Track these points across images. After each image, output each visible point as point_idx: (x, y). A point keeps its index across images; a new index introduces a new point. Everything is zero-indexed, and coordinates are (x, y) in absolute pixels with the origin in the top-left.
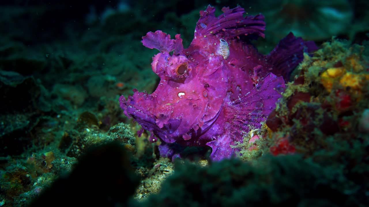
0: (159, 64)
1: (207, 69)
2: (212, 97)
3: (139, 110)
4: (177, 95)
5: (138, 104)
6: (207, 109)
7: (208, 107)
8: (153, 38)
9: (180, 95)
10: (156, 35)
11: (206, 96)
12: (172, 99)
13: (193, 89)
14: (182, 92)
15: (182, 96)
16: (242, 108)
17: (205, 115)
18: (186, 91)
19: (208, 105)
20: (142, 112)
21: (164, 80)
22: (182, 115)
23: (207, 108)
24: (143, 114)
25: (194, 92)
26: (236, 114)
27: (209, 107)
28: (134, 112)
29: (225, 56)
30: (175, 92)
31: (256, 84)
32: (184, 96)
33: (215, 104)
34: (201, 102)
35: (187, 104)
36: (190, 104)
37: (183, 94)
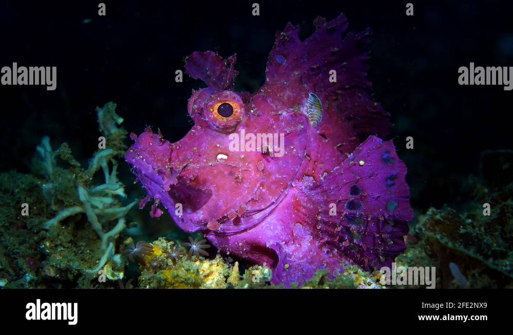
1: (273, 129)
2: (270, 174)
3: (141, 157)
4: (215, 156)
6: (257, 190)
7: (261, 188)
9: (220, 158)
11: (261, 169)
12: (205, 161)
17: (252, 199)
19: (262, 185)
20: (144, 160)
21: (198, 126)
22: (214, 187)
23: (259, 188)
24: (147, 164)
25: (243, 159)
27: (263, 188)
28: (133, 159)
29: (312, 120)
30: (213, 152)
32: (225, 159)
33: (273, 187)
34: (251, 177)
35: (226, 173)
36: (231, 174)
37: (225, 157)
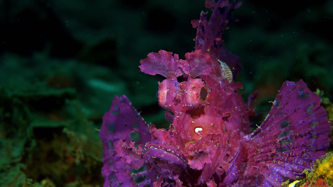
0: (170, 93)
2: (231, 131)
4: (194, 130)
5: (165, 143)
6: (227, 147)
8: (156, 60)
9: (198, 131)
10: (159, 57)
11: (224, 130)
12: (190, 137)
13: (211, 123)
14: (199, 127)
15: (199, 132)
16: (263, 137)
18: (203, 126)
19: (228, 142)
20: (173, 152)
21: (180, 112)
23: (227, 145)
25: (213, 126)
26: (258, 147)
27: (229, 144)
28: (162, 154)
30: (191, 128)
31: (274, 101)
32: (202, 131)
34: (222, 138)
37: (200, 129)
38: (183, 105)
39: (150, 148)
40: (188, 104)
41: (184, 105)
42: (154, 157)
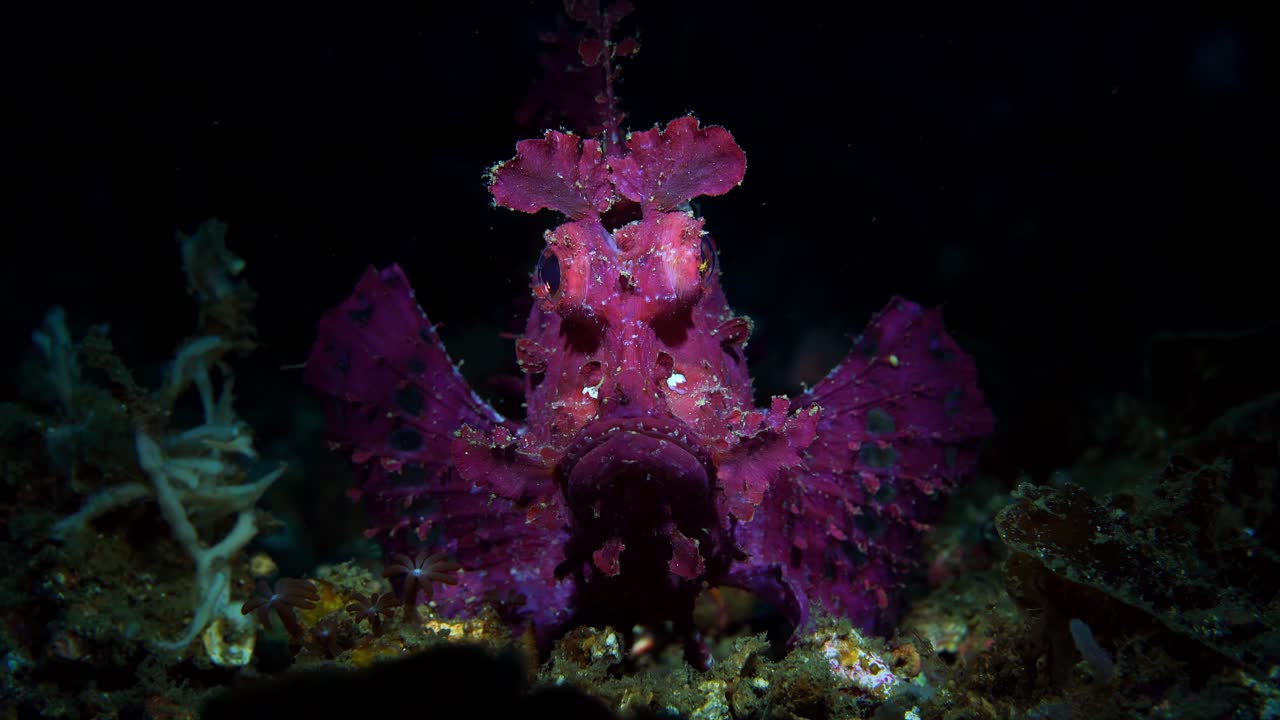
38: (647, 299)
39: (606, 432)
40: (664, 291)
41: (652, 297)
42: (630, 460)
